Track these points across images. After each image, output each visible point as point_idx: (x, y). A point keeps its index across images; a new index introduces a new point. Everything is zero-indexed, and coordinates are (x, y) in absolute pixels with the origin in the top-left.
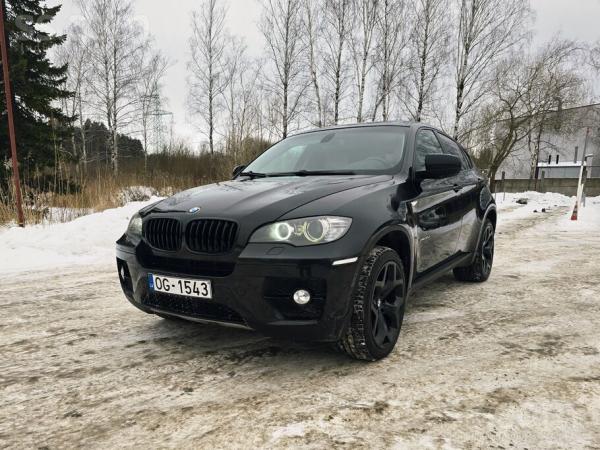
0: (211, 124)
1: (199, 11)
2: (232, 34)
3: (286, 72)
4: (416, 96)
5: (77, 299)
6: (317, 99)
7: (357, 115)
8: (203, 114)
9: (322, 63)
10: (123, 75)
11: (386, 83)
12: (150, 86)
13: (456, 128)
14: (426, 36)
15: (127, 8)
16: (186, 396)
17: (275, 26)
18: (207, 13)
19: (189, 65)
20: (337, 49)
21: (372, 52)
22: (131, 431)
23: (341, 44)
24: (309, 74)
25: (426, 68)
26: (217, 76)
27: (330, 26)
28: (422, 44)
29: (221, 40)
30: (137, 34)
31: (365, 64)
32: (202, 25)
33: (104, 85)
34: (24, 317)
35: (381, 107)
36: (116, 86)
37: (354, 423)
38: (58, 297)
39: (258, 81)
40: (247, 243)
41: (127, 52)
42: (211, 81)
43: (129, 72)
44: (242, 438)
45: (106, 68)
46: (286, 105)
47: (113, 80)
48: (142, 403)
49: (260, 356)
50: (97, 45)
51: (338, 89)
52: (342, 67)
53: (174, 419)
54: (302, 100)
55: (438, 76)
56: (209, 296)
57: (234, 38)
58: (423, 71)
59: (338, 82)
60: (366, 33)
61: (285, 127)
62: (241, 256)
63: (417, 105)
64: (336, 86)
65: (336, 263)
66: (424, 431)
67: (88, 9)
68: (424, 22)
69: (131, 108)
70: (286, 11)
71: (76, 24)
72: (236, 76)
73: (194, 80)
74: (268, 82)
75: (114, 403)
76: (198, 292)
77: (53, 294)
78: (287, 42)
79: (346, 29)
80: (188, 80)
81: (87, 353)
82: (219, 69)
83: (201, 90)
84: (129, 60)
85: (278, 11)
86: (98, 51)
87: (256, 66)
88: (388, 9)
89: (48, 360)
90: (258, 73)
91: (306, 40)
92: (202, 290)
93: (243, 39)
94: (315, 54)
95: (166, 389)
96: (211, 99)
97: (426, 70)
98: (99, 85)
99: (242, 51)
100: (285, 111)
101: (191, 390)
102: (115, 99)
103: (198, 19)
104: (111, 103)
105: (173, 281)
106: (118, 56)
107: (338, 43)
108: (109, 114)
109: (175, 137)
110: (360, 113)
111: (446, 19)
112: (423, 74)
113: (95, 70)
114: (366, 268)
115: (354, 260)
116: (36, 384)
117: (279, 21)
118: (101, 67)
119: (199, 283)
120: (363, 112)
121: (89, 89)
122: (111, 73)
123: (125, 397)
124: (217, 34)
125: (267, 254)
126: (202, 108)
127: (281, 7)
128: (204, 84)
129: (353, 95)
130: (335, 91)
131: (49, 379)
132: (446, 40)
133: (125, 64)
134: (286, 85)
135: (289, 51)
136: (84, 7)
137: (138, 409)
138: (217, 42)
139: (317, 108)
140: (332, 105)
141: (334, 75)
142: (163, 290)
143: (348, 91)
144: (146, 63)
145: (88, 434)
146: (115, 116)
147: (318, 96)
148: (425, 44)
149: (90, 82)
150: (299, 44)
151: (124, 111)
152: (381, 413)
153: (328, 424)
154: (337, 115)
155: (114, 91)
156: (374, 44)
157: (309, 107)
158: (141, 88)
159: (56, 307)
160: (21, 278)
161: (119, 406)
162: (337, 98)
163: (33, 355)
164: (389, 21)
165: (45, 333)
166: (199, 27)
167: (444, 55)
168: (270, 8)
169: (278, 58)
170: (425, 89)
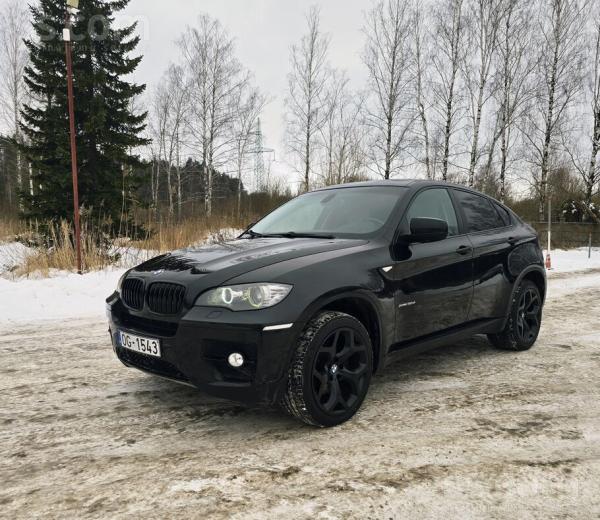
0: (308, 163)
1: (299, 45)
2: (333, 67)
3: (391, 106)
4: (543, 127)
5: (96, 348)
6: (424, 133)
7: (470, 150)
8: (300, 152)
9: (432, 94)
10: (221, 115)
11: (506, 114)
12: (247, 124)
13: (593, 164)
14: (556, 60)
15: (228, 45)
16: (126, 447)
17: (380, 55)
18: (307, 47)
19: (286, 101)
20: (449, 78)
21: (490, 79)
22: (57, 473)
23: (454, 73)
24: (416, 106)
25: (555, 95)
26: (315, 112)
27: (441, 54)
28: (551, 68)
29: (322, 73)
30: (235, 72)
31: (481, 93)
32: (303, 60)
33: (201, 124)
34: (38, 364)
35: (500, 140)
36: (213, 126)
37: (254, 484)
38: (80, 346)
39: (359, 116)
40: (193, 306)
41: (225, 91)
42: (309, 118)
43: (226, 111)
44: (143, 488)
45: (204, 107)
46: (389, 140)
47: (210, 120)
48: (83, 450)
49: (221, 414)
50: (196, 85)
51: (449, 122)
52: (455, 98)
53: (99, 467)
54: (408, 135)
55: (569, 104)
56: (158, 355)
57: (335, 71)
58: (551, 98)
59: (449, 114)
60: (483, 59)
61: (388, 164)
62: (184, 318)
63: (544, 137)
64: (447, 118)
65: (267, 328)
66: (314, 497)
67: (189, 49)
68: (553, 44)
69: (227, 147)
70: (392, 41)
71: (177, 64)
72: (336, 111)
73: (291, 117)
74: (369, 117)
75: (59, 448)
76: (150, 350)
77: (79, 342)
78: (392, 73)
79: (461, 55)
80: (284, 117)
81: (70, 401)
82: (318, 105)
83: (298, 127)
84: (228, 99)
85: (384, 40)
86: (198, 91)
87: (358, 100)
88: (510, 31)
89: (34, 405)
90: (359, 107)
91: (414, 70)
92: (153, 349)
93: (344, 72)
94: (423, 85)
95: (112, 440)
96: (308, 136)
97: (555, 98)
98: (196, 125)
99: (343, 85)
100: (389, 147)
101: (133, 442)
102: (212, 139)
103: (297, 54)
104: (207, 142)
105: (133, 338)
106: (216, 95)
107: (450, 71)
108: (204, 154)
109: (272, 177)
110: (475, 147)
111: (580, 39)
112: (551, 102)
113: (194, 110)
114: (309, 333)
115: (289, 326)
116: (9, 426)
117: (385, 50)
118: (200, 106)
119: (151, 341)
120: (479, 147)
121: (187, 129)
122: (209, 112)
123: (72, 444)
124: (317, 67)
125: (207, 317)
126: (298, 145)
127: (387, 37)
128: (301, 121)
129: (467, 128)
130: (446, 124)
131: (22, 422)
132: (580, 63)
133: (223, 103)
134: (390, 119)
135: (395, 82)
136: (186, 47)
137: (76, 455)
138: (317, 78)
139: (424, 143)
140: (442, 139)
141: (445, 106)
142: (127, 346)
143: (461, 122)
144: (244, 101)
145: (20, 472)
146: (211, 155)
147: (425, 129)
148: (555, 69)
149: (188, 123)
150: (405, 75)
151: (220, 151)
152: (287, 478)
153: (229, 483)
154: (447, 150)
155: (211, 131)
156: (492, 71)
157: (415, 143)
158: (237, 127)
159: (71, 355)
160: (62, 325)
161: (61, 451)
162: (448, 131)
163: (24, 400)
164: (511, 45)
165: (46, 380)
166: (298, 61)
167: (578, 80)
168: (375, 38)
169: (383, 90)
170: (553, 119)
